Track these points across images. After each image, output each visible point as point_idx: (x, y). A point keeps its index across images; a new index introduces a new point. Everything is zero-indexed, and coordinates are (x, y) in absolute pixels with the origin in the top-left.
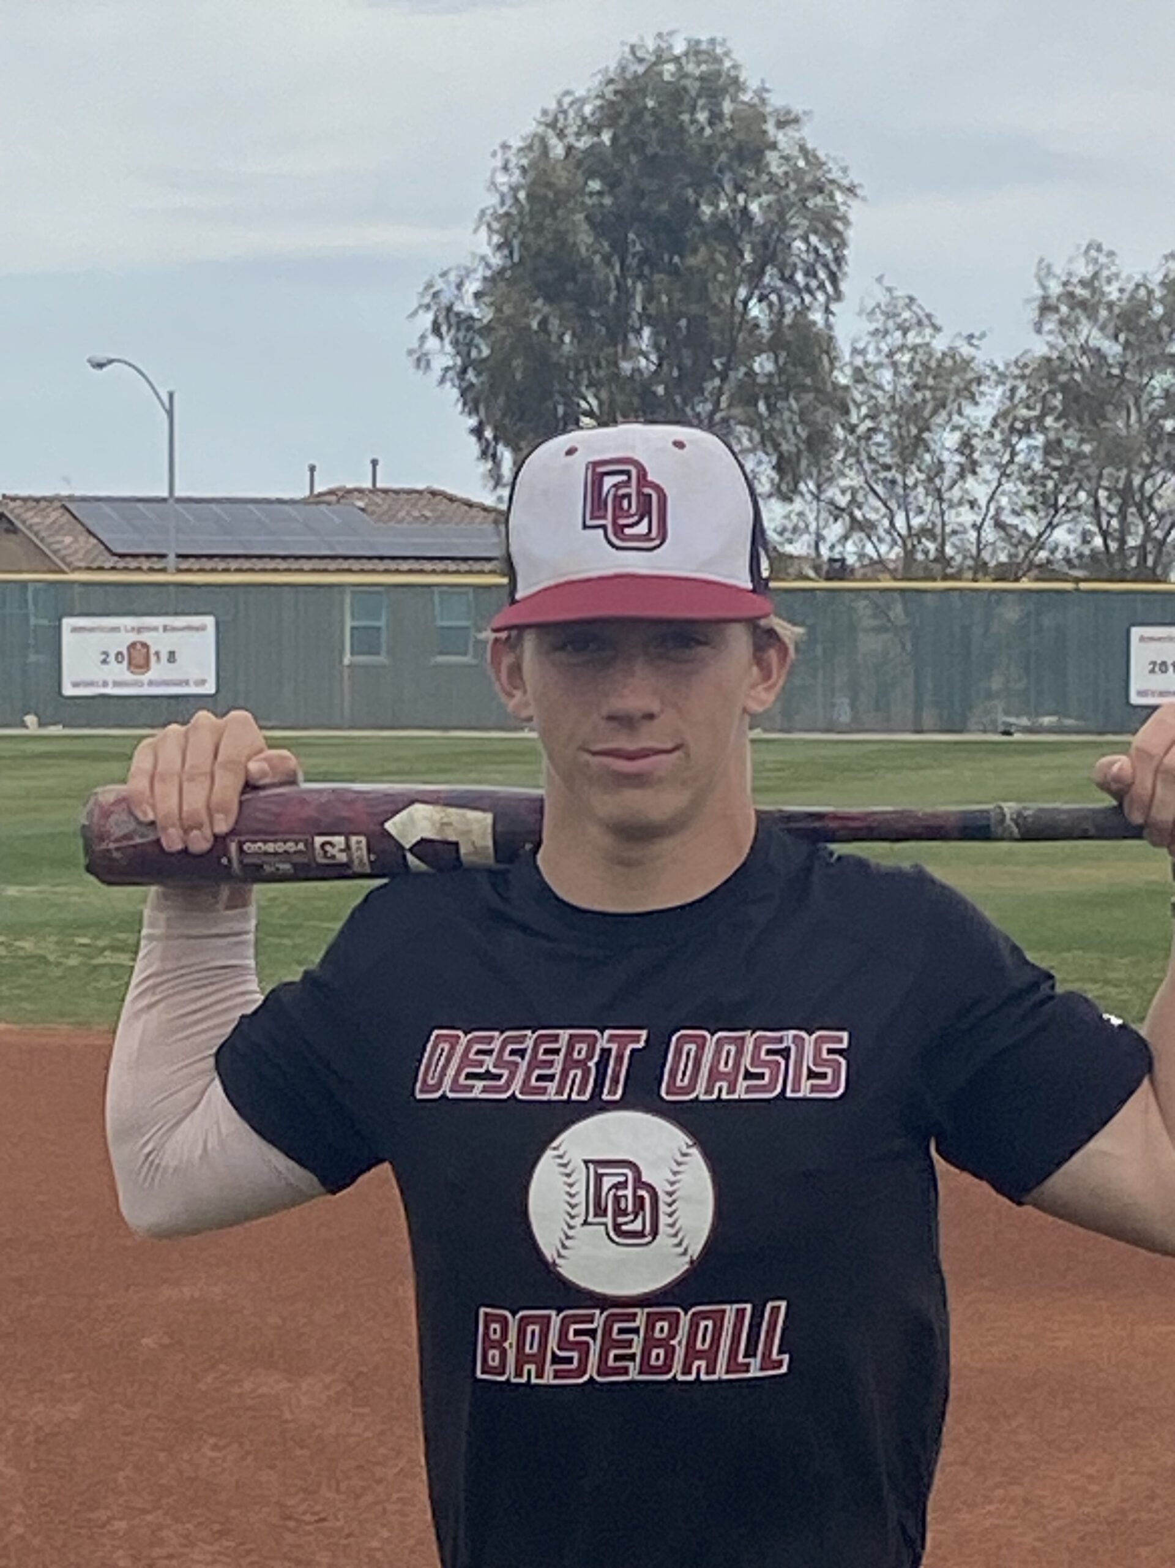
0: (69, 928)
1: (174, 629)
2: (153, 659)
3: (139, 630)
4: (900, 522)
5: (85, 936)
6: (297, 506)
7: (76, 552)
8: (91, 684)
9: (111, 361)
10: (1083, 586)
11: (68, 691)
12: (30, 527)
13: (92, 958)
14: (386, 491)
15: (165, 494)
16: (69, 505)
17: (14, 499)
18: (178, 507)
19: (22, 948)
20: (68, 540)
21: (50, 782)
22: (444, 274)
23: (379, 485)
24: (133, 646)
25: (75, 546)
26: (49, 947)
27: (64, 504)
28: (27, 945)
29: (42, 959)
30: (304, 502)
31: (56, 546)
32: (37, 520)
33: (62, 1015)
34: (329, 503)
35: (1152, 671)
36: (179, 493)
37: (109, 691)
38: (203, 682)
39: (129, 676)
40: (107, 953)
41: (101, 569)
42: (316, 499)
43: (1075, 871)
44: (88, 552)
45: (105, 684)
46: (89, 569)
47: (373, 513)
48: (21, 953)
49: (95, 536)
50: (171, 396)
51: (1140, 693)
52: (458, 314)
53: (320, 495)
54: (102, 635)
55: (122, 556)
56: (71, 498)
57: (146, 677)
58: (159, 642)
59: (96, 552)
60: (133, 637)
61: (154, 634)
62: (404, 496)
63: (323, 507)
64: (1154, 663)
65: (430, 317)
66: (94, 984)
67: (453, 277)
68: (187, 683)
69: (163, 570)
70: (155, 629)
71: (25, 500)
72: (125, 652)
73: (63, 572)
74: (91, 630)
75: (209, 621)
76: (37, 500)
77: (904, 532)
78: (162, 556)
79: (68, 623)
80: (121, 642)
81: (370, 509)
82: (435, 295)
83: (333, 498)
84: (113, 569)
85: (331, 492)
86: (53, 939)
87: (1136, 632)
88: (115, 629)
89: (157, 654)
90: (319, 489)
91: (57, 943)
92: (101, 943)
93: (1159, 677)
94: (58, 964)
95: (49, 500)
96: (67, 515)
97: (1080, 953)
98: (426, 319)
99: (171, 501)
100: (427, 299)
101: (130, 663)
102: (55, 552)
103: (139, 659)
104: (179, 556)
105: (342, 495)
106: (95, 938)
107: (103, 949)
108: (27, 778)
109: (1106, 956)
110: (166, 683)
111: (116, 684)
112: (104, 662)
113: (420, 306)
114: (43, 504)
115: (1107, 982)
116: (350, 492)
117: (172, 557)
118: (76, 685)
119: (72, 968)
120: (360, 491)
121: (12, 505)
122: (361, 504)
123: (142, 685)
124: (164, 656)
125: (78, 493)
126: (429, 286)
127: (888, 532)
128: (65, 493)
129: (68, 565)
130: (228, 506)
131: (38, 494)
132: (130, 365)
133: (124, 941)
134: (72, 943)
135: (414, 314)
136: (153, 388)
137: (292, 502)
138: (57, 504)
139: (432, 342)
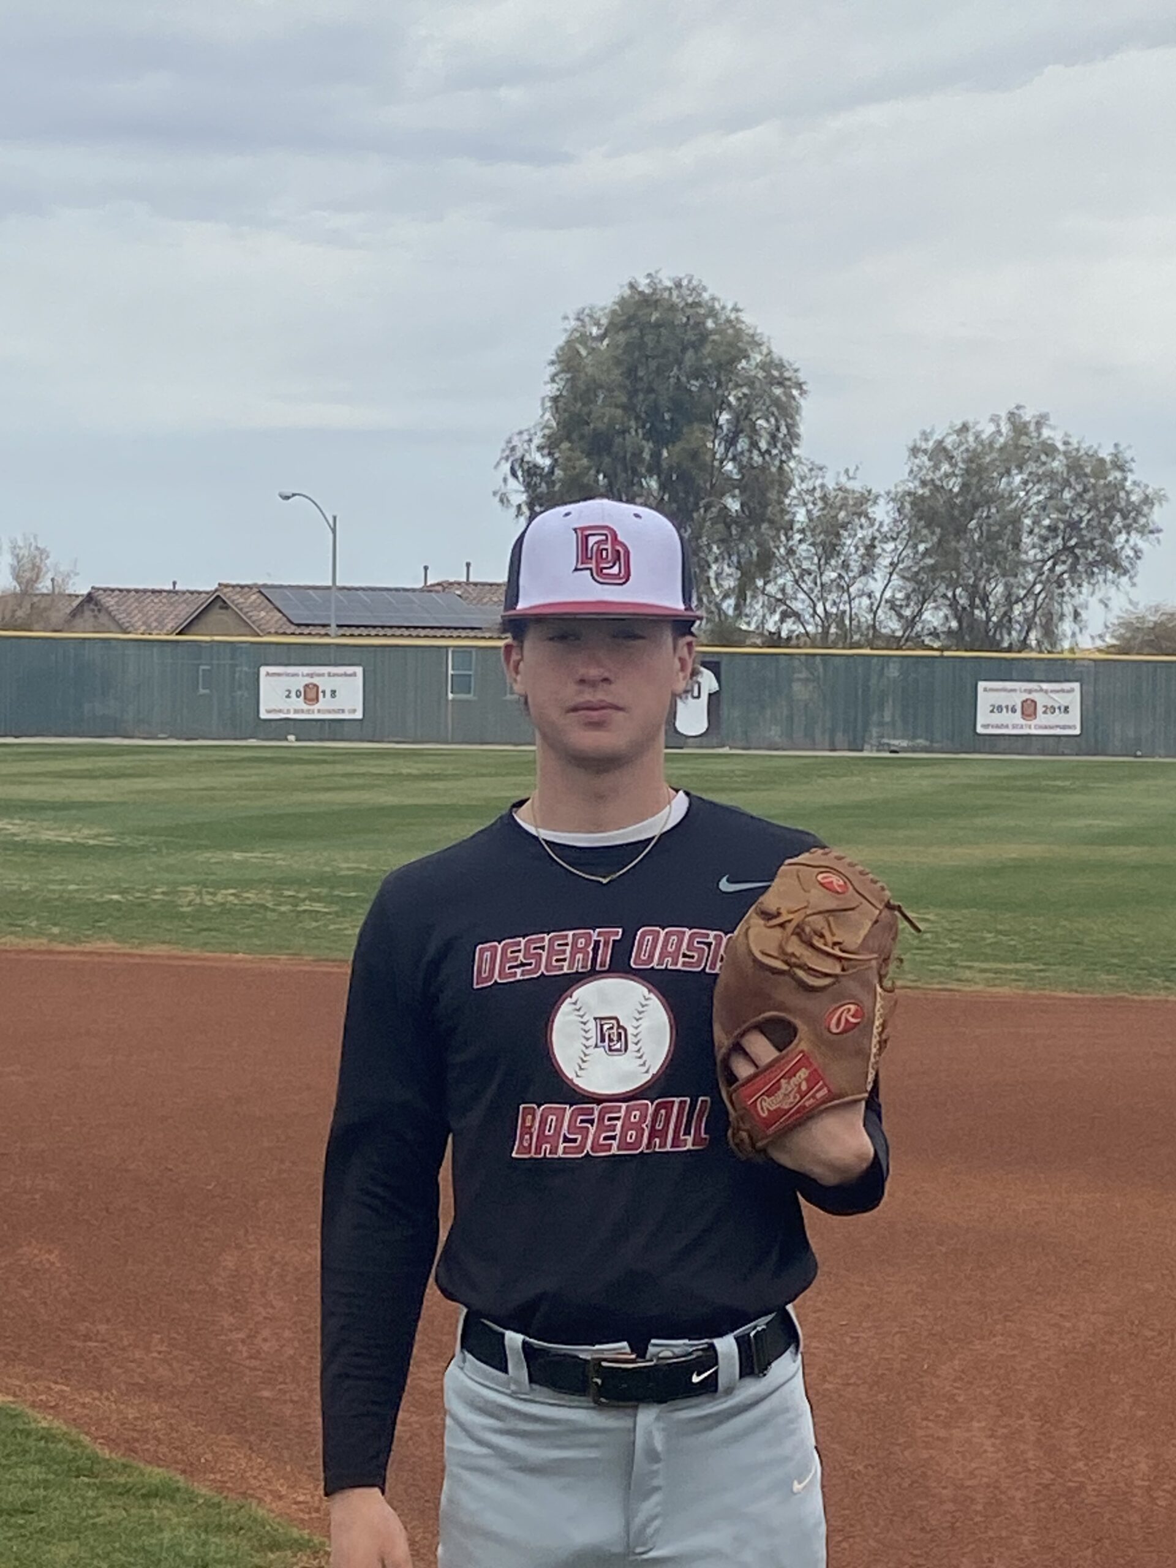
0: (280, 883)
1: (335, 675)
2: (321, 695)
3: (311, 675)
4: (820, 609)
5: (288, 890)
6: (417, 593)
7: (268, 622)
8: (280, 711)
9: (294, 495)
10: (946, 653)
11: (263, 715)
12: (236, 605)
13: (297, 906)
14: (476, 584)
15: (330, 584)
16: (263, 590)
17: (227, 586)
18: (338, 594)
19: (248, 898)
20: (263, 614)
21: (253, 779)
22: (520, 433)
23: (472, 580)
24: (307, 686)
25: (268, 618)
26: (267, 897)
27: (260, 590)
28: (251, 896)
29: (264, 907)
30: (421, 590)
31: (254, 618)
32: (241, 600)
33: (279, 947)
34: (437, 592)
35: (992, 711)
36: (338, 584)
37: (292, 716)
38: (354, 711)
39: (305, 707)
40: (307, 902)
41: (284, 634)
42: (428, 589)
43: (959, 851)
44: (277, 622)
45: (288, 711)
46: (277, 633)
47: (467, 598)
48: (248, 902)
49: (280, 611)
50: (335, 518)
51: (984, 726)
52: (528, 462)
53: (432, 585)
54: (288, 678)
55: (299, 625)
56: (265, 586)
57: (317, 707)
58: (325, 684)
59: (281, 622)
60: (308, 680)
61: (321, 678)
62: (488, 587)
63: (433, 594)
64: (993, 706)
65: (508, 466)
66: (300, 925)
67: (526, 437)
68: (343, 711)
69: (327, 635)
70: (323, 675)
71: (234, 586)
72: (302, 690)
73: (258, 635)
74: (279, 675)
75: (359, 670)
76: (242, 587)
77: (822, 615)
78: (328, 625)
79: (264, 670)
80: (299, 683)
81: (464, 596)
82: (513, 449)
83: (439, 588)
84: (293, 634)
85: (439, 584)
86: (269, 891)
87: (982, 685)
88: (296, 675)
89: (324, 692)
90: (429, 583)
91: (271, 895)
92: (302, 895)
93: (996, 715)
94: (273, 910)
95: (250, 587)
96: (262, 598)
97: (975, 910)
98: (506, 467)
99: (334, 589)
100: (507, 452)
101: (305, 698)
102: (253, 622)
103: (312, 695)
104: (339, 626)
105: (445, 586)
106: (298, 892)
107: (304, 900)
108: (237, 776)
109: (993, 913)
110: (329, 712)
111: (296, 711)
112: (288, 696)
113: (501, 459)
114: (246, 590)
115: (1000, 932)
116: (451, 584)
117: (333, 626)
118: (269, 712)
119: (284, 913)
120: (459, 584)
121: (226, 590)
122: (458, 592)
123: (313, 712)
124: (328, 694)
125: (269, 583)
126: (509, 441)
127: (813, 616)
128: (260, 583)
129: (262, 631)
130: (370, 593)
131: (243, 583)
132: (307, 497)
133: (317, 894)
134: (281, 895)
135: (498, 464)
136: (321, 511)
137: (414, 590)
138: (256, 590)
139: (511, 481)
